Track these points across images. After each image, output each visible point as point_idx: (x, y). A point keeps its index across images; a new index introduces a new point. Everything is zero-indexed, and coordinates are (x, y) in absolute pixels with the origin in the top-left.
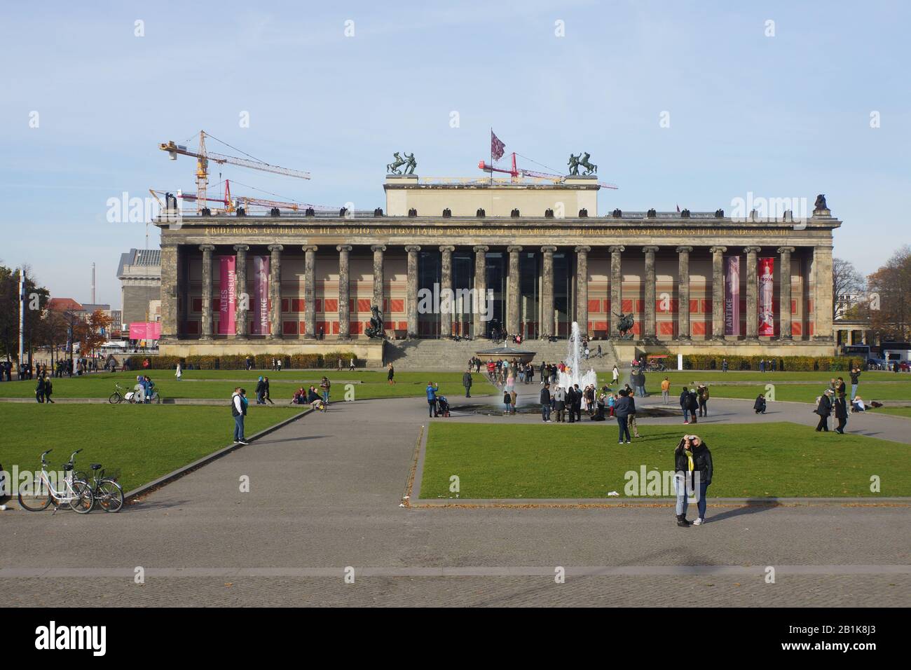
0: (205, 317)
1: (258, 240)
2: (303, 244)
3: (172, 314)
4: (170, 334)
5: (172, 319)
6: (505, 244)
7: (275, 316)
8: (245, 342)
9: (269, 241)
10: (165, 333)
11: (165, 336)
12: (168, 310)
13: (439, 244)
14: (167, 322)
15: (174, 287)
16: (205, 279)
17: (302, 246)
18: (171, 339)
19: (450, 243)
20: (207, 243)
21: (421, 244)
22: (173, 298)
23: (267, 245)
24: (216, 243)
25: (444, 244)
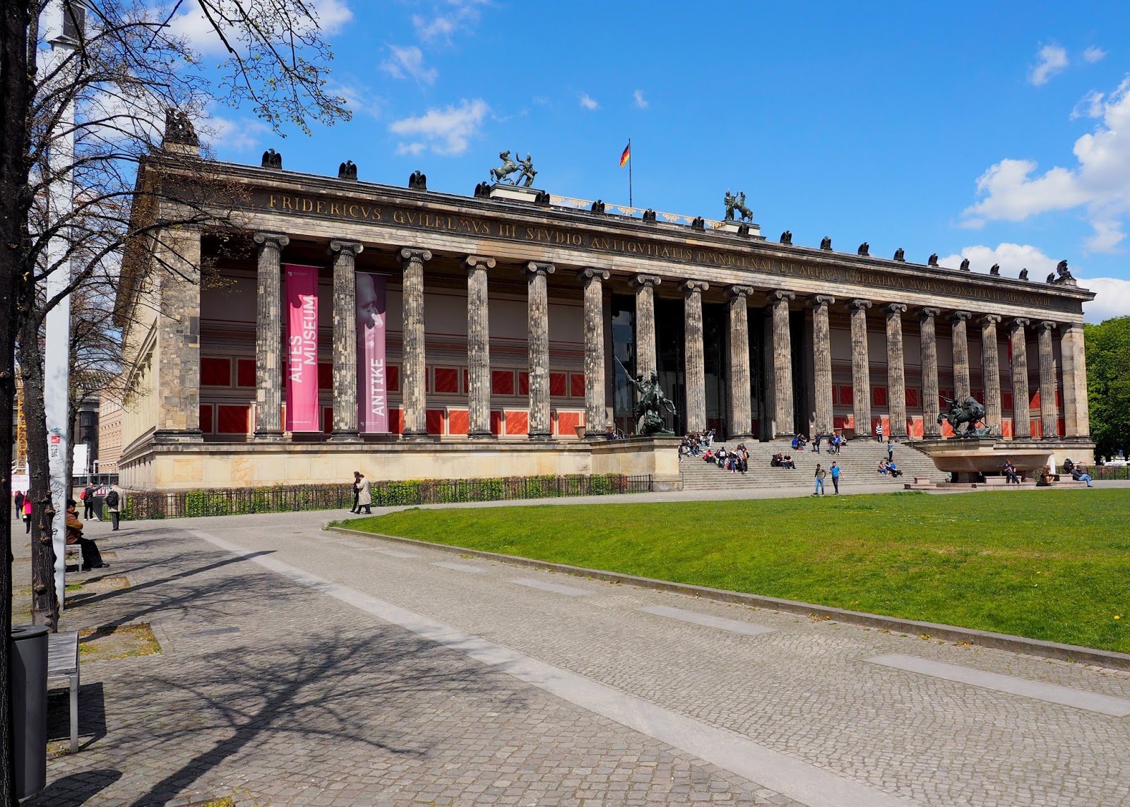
0: (267, 391)
1: (382, 235)
2: (468, 251)
3: (188, 384)
4: (184, 428)
5: (188, 393)
6: (773, 286)
7: (416, 393)
8: (358, 447)
9: (404, 238)
10: (170, 426)
11: (170, 433)
12: (177, 372)
13: (687, 276)
14: (176, 400)
15: (193, 319)
16: (267, 305)
17: (466, 255)
18: (187, 439)
19: (701, 278)
20: (272, 229)
21: (661, 273)
22: (190, 345)
23: (401, 247)
24: (292, 231)
25: (693, 277)
